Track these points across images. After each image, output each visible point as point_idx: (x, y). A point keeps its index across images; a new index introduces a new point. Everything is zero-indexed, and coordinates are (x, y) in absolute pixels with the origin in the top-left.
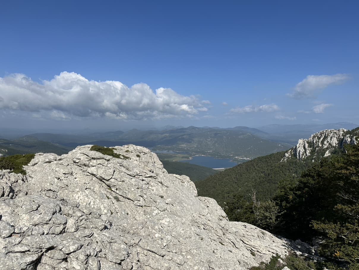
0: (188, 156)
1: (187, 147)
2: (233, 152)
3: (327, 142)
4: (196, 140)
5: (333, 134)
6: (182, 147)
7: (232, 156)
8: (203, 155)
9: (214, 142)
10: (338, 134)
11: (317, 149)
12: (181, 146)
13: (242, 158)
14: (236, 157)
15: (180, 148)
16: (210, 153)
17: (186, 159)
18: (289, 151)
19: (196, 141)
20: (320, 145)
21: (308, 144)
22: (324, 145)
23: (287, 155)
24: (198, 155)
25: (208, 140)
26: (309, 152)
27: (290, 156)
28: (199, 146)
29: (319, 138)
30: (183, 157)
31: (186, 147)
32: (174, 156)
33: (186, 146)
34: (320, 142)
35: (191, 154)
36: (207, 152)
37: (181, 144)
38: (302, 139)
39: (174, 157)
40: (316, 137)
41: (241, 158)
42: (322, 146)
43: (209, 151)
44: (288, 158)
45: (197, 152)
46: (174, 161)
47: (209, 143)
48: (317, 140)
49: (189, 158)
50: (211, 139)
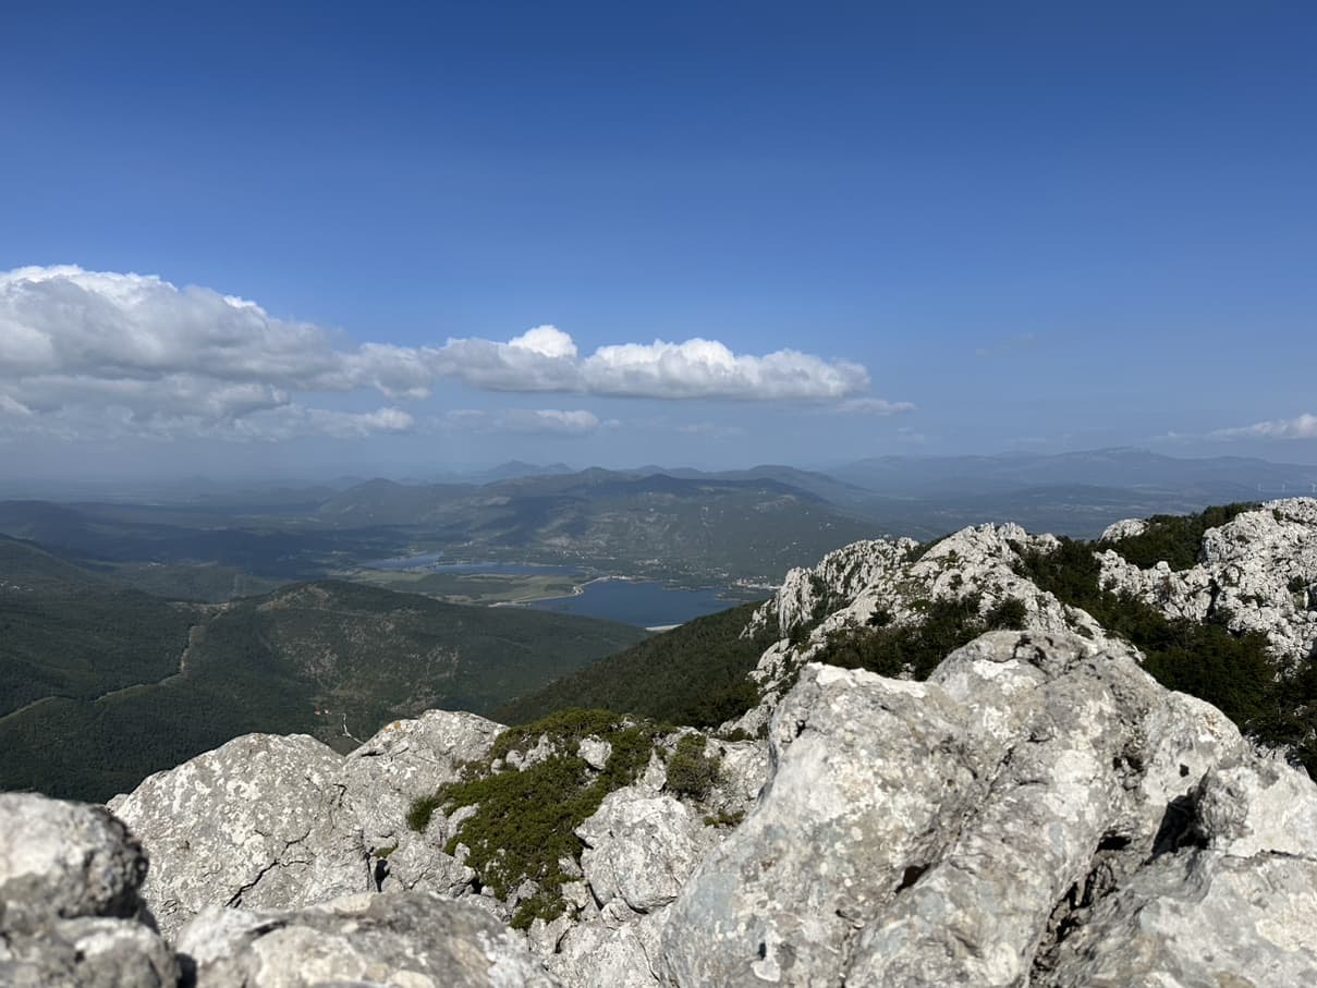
0: (571, 582)
1: (571, 547)
2: (729, 564)
3: (859, 582)
4: (607, 520)
5: (877, 557)
6: (556, 546)
7: (725, 579)
8: (623, 578)
9: (668, 526)
10: (890, 556)
11: (831, 600)
12: (549, 545)
13: (757, 586)
14: (739, 583)
15: (547, 549)
16: (650, 570)
17: (561, 595)
18: (765, 605)
19: (605, 523)
20: (839, 588)
21: (812, 586)
22: (849, 591)
23: (756, 616)
24: (605, 578)
25: (648, 519)
26: (809, 610)
27: (765, 621)
28: (616, 543)
29: (841, 568)
30: (550, 587)
31: (567, 548)
32: (515, 582)
33: (570, 544)
34: (842, 579)
35: (585, 575)
36: (639, 563)
37: (550, 537)
38: (798, 569)
39: (516, 586)
40: (835, 565)
41: (755, 583)
42: (845, 591)
43: (648, 562)
44: (759, 625)
45: (604, 566)
46: (514, 603)
47: (651, 530)
48: (836, 574)
49: (571, 591)
50: (659, 516)
